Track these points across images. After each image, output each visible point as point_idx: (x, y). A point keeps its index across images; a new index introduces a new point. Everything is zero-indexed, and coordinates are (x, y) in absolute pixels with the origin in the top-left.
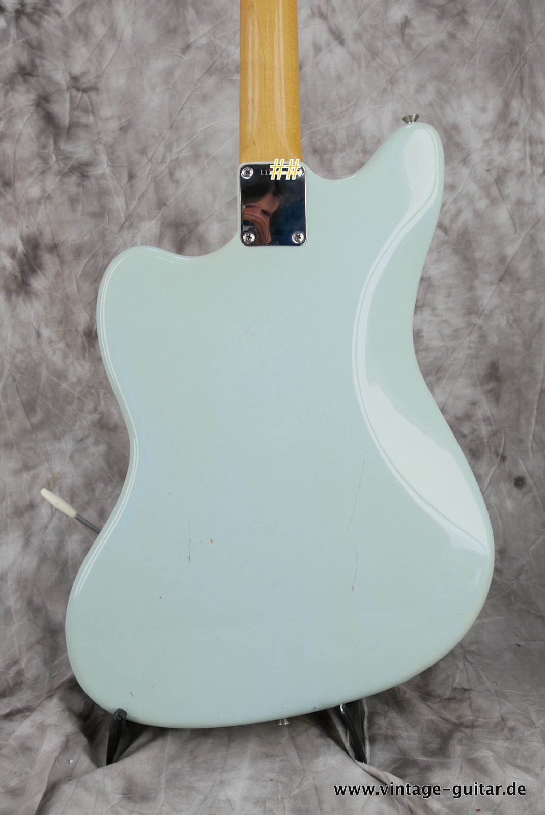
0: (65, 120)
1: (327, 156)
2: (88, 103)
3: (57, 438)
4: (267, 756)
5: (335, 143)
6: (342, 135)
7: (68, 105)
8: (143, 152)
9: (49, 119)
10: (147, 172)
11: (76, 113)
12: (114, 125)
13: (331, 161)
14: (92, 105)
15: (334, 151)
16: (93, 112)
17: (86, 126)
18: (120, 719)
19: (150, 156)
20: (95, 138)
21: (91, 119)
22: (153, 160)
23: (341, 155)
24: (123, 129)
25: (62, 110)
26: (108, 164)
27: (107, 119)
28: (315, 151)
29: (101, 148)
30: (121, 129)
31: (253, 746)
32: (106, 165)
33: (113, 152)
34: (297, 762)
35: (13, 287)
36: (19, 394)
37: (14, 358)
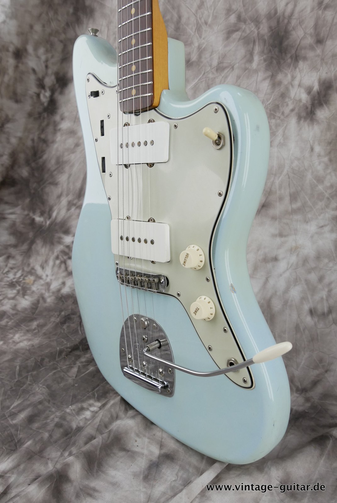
35: (304, 114)
36: (289, 187)
37: (292, 163)
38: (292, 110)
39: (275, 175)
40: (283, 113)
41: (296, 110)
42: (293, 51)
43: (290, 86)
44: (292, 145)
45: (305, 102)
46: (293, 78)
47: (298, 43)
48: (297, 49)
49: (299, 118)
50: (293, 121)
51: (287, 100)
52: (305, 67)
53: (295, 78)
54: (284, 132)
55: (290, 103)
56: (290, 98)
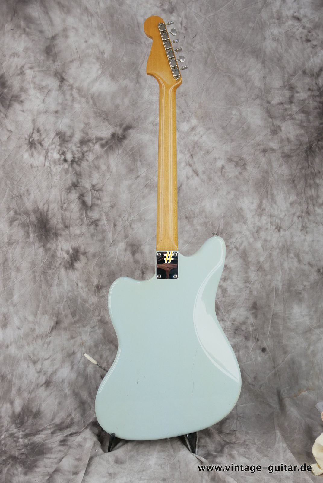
0: (89, 203)
1: (191, 219)
2: (99, 196)
3: (84, 326)
4: (163, 451)
5: (194, 214)
6: (197, 211)
7: (91, 197)
8: (120, 216)
9: (84, 203)
10: (121, 224)
11: (94, 200)
12: (108, 205)
13: (193, 221)
14: (100, 196)
15: (194, 217)
16: (100, 199)
17: (98, 205)
18: (113, 436)
19: (122, 218)
20: (101, 210)
21: (99, 201)
22: (123, 220)
23: (197, 219)
24: (112, 207)
25: (88, 199)
26: (106, 220)
27: (106, 202)
28: (187, 218)
29: (103, 213)
30: (111, 206)
31: (158, 447)
32: (105, 220)
33: (108, 215)
34: (173, 453)
35: (68, 266)
36: (70, 308)
37: (68, 294)
38: (61, 264)
39: (59, 303)
40: (55, 266)
41: (63, 264)
42: (54, 231)
43: (57, 251)
44: (65, 284)
45: (67, 259)
46: (57, 246)
47: (55, 227)
48: (55, 230)
49: (66, 268)
50: (62, 270)
51: (56, 258)
52: (62, 240)
53: (58, 246)
54: (58, 277)
55: (58, 260)
56: (57, 257)
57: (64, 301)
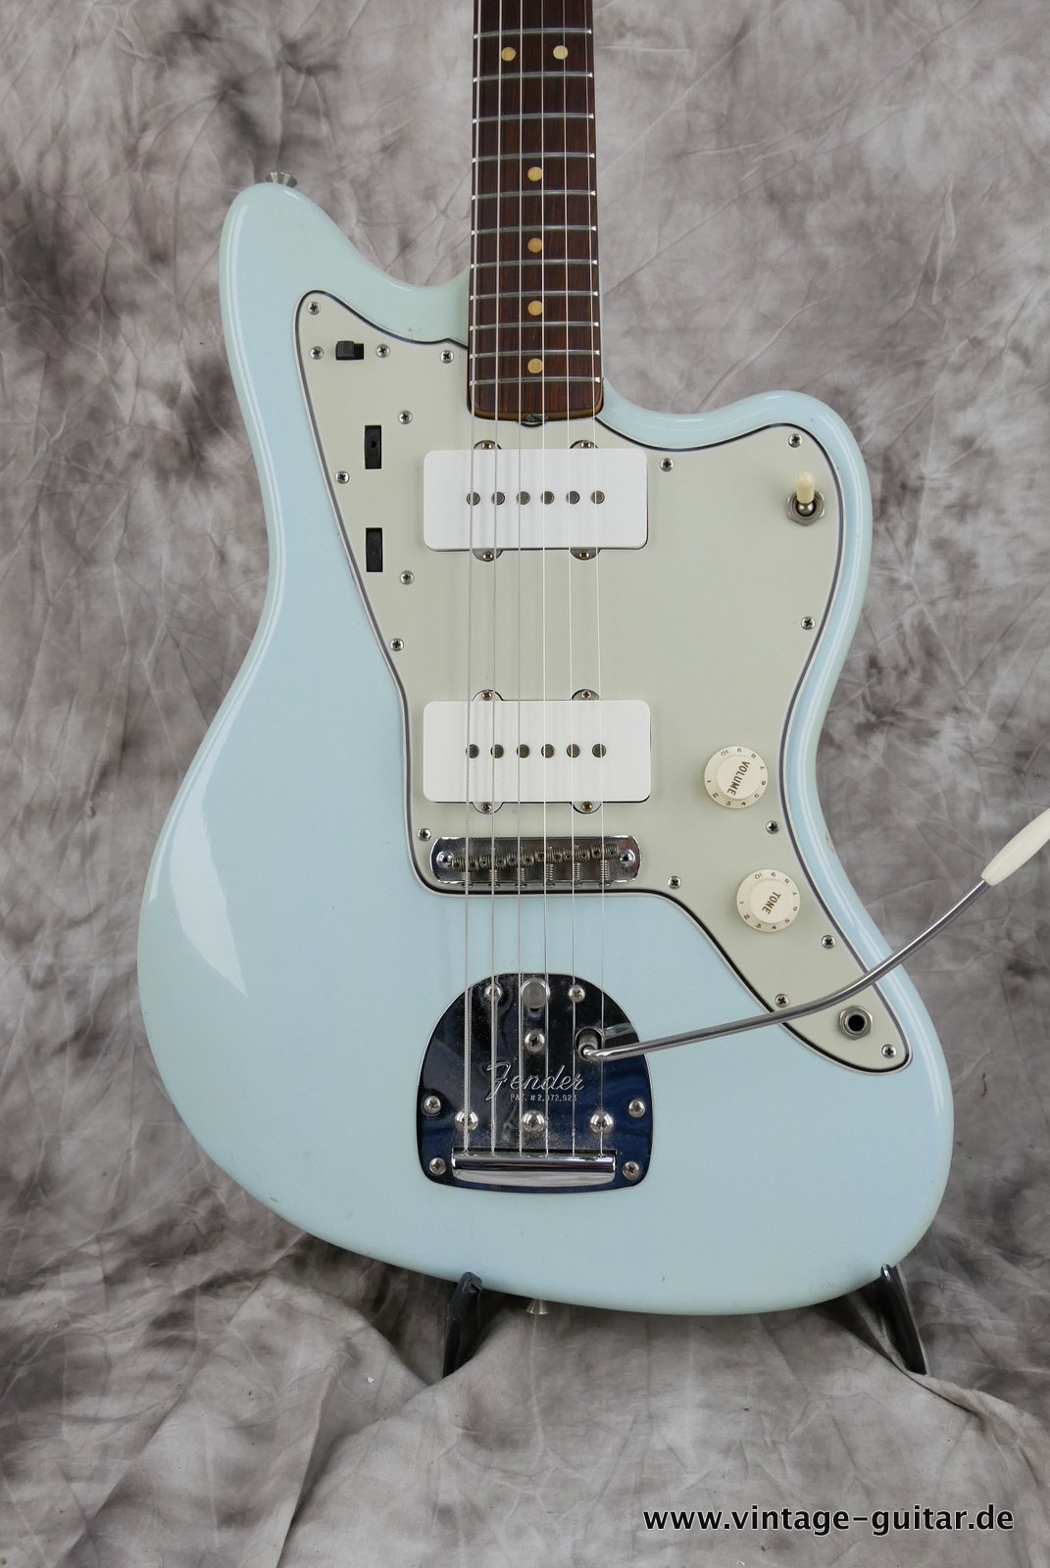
0: (274, 130)
1: (795, 208)
2: (319, 97)
5: (809, 181)
6: (823, 164)
7: (279, 100)
8: (429, 195)
9: (245, 126)
10: (436, 236)
11: (296, 116)
12: (369, 141)
13: (801, 217)
14: (325, 100)
15: (808, 197)
16: (327, 115)
17: (315, 144)
19: (443, 202)
20: (332, 168)
21: (324, 128)
22: (449, 212)
23: (821, 206)
24: (390, 150)
25: (268, 108)
26: (359, 221)
27: (356, 130)
28: (773, 197)
29: (345, 188)
30: (385, 149)
32: (354, 221)
33: (368, 197)
35: (172, 462)
36: (186, 671)
37: (175, 602)
38: (135, 455)
39: (134, 644)
40: (108, 465)
41: (148, 454)
42: (95, 289)
43: (113, 388)
44: (161, 550)
45: (167, 428)
46: (115, 364)
47: (103, 266)
48: (104, 284)
49: (163, 475)
50: (146, 488)
51: (111, 427)
52: (139, 330)
53: (120, 364)
54: (126, 517)
55: (123, 435)
56: (117, 420)
57: (159, 633)
